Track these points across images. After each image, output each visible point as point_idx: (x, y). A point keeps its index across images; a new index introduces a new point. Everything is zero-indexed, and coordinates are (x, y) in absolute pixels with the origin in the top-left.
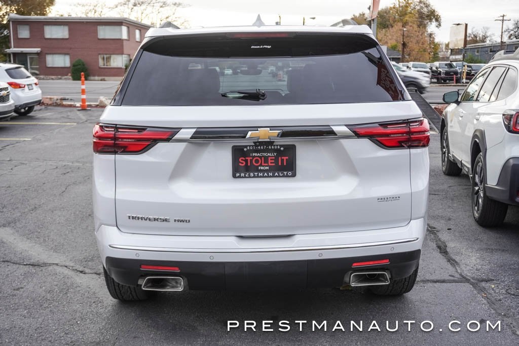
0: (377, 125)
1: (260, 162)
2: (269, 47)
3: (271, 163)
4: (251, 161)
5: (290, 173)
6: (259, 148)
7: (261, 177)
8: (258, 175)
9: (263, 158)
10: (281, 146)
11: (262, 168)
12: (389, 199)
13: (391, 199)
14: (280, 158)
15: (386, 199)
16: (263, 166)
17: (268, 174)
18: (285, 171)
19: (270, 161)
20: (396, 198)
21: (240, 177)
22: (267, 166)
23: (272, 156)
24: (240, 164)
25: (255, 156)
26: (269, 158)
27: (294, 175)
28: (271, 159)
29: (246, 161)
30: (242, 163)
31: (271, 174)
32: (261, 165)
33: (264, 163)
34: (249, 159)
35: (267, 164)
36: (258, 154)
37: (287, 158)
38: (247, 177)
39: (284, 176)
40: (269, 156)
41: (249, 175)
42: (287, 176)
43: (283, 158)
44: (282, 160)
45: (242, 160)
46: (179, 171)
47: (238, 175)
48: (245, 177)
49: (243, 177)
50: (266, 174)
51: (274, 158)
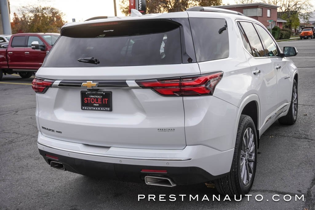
0: (156, 80)
1: (94, 101)
2: (112, 31)
3: (100, 102)
4: (90, 100)
5: (108, 109)
6: (93, 92)
7: (94, 110)
8: (93, 108)
9: (96, 99)
10: (104, 92)
11: (95, 105)
12: (166, 130)
13: (168, 130)
14: (104, 99)
15: (164, 130)
16: (96, 104)
17: (98, 109)
18: (106, 107)
19: (99, 101)
20: (172, 129)
21: (84, 109)
22: (97, 104)
23: (100, 98)
24: (85, 102)
25: (92, 98)
26: (99, 99)
27: (111, 110)
28: (100, 100)
29: (88, 100)
30: (86, 101)
31: (99, 109)
32: (95, 103)
33: (96, 102)
34: (89, 99)
35: (97, 103)
36: (93, 97)
37: (107, 99)
38: (88, 110)
39: (105, 110)
40: (98, 98)
41: (89, 108)
42: (107, 111)
43: (105, 99)
44: (105, 100)
45: (86, 99)
46: (57, 104)
47: (83, 108)
48: (87, 110)
49: (86, 110)
50: (97, 109)
51: (101, 99)
